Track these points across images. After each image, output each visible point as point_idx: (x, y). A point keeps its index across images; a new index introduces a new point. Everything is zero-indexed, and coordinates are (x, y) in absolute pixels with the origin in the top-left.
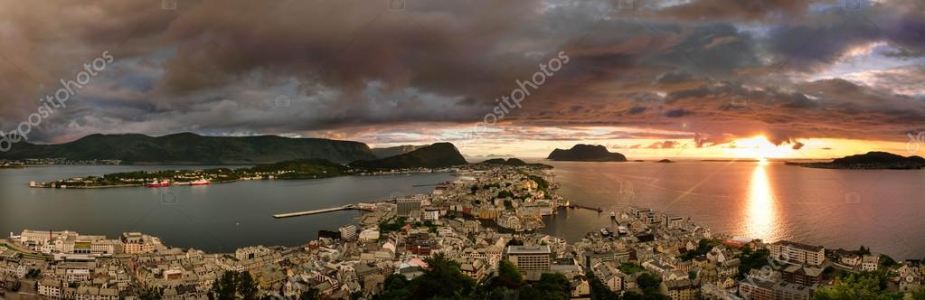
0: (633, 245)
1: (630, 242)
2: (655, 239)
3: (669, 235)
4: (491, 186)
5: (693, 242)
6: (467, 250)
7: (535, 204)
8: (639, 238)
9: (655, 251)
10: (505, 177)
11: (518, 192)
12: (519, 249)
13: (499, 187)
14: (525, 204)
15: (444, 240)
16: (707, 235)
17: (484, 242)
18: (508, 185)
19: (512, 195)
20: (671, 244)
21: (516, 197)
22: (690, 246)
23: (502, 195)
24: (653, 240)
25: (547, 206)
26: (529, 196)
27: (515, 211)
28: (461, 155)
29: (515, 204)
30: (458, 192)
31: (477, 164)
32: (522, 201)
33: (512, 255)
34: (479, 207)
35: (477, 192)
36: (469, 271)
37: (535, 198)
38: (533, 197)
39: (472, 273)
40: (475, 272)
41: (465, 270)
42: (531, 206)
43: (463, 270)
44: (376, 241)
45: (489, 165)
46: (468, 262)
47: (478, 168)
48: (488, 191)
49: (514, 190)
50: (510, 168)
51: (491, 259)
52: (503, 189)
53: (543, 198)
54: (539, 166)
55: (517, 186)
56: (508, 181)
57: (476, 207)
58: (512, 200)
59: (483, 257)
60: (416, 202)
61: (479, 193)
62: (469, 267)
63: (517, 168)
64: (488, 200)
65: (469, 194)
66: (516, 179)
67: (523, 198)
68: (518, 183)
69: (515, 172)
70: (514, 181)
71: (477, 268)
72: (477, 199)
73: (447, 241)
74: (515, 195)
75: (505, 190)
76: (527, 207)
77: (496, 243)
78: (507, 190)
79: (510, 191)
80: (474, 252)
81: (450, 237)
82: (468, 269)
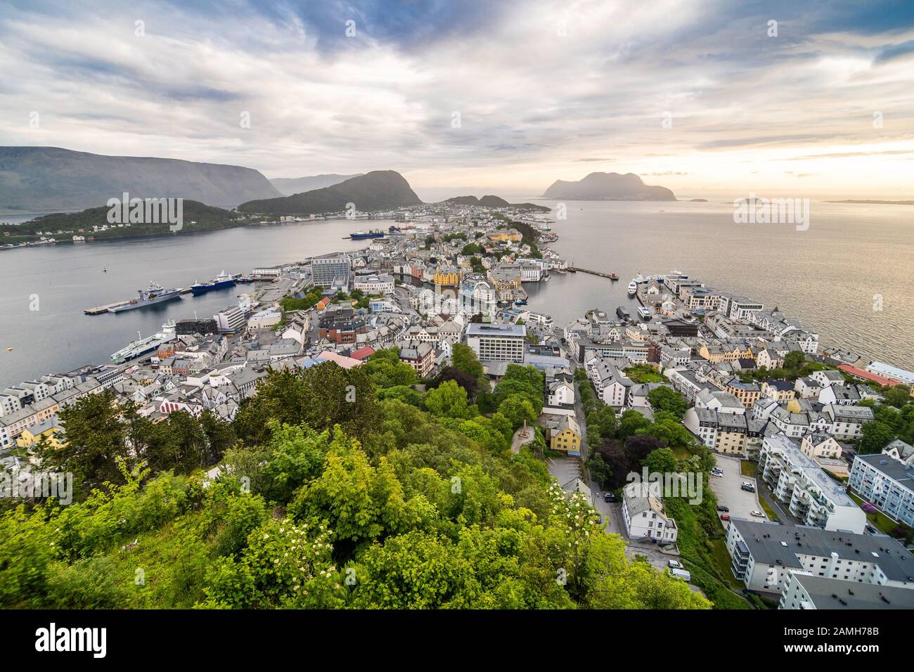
0: (656, 339)
1: (654, 332)
2: (699, 334)
3: (727, 330)
4: (453, 237)
5: (772, 353)
6: (413, 329)
7: (516, 263)
8: (670, 328)
9: (695, 354)
10: (476, 224)
11: (491, 246)
12: (482, 328)
13: (464, 239)
14: (501, 264)
15: (379, 318)
17: (439, 319)
18: (479, 236)
19: (482, 251)
20: (726, 347)
21: (489, 255)
22: (764, 360)
23: (467, 251)
24: (695, 335)
25: (532, 267)
26: (507, 252)
27: (485, 275)
28: (411, 190)
29: (486, 263)
30: (406, 246)
31: (435, 205)
32: (496, 260)
33: (472, 336)
34: (435, 268)
35: (433, 246)
36: (413, 359)
37: (517, 256)
38: (513, 254)
39: (416, 363)
40: (420, 362)
41: (406, 359)
42: (509, 268)
43: (403, 359)
44: (275, 328)
45: (453, 205)
46: (412, 347)
47: (437, 211)
48: (448, 244)
49: (487, 244)
50: (486, 210)
51: (444, 342)
52: (470, 242)
53: (528, 257)
54: (529, 208)
55: (492, 238)
56: (479, 231)
57: (430, 268)
58: (483, 259)
59: (433, 340)
60: (341, 262)
61: (435, 249)
62: (413, 354)
63: (494, 210)
64: (448, 259)
65: (421, 249)
66: (491, 227)
67: (498, 256)
68: (493, 234)
69: (492, 217)
70: (488, 230)
71: (422, 356)
72: (433, 256)
73: (382, 320)
74: (489, 250)
75: (473, 244)
76: (504, 268)
77: (454, 318)
78: (477, 244)
79: (480, 245)
80: (422, 332)
81: (388, 312)
82: (410, 357)
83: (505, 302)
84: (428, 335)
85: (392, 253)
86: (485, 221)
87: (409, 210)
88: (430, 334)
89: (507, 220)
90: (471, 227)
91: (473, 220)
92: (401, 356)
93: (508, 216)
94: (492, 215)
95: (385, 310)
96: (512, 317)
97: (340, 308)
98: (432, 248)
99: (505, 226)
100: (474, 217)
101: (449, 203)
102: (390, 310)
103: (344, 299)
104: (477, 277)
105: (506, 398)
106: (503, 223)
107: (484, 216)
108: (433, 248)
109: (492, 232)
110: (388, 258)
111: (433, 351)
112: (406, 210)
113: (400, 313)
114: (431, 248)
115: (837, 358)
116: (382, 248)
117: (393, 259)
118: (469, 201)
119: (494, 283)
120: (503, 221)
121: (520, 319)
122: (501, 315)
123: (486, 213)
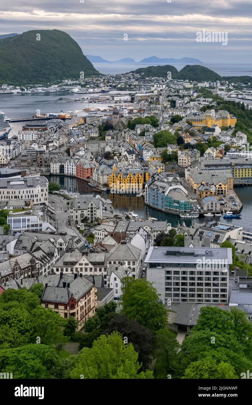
4: (139, 121)
6: (68, 258)
7: (226, 159)
10: (173, 104)
11: (192, 134)
12: (169, 254)
13: (155, 124)
14: (204, 160)
17: (110, 241)
18: (175, 120)
19: (180, 141)
21: (188, 146)
26: (214, 143)
27: (182, 175)
28: (85, 57)
29: (183, 157)
30: (70, 135)
31: (118, 78)
32: (198, 155)
33: (153, 266)
34: (110, 166)
35: (109, 135)
36: (62, 304)
37: (227, 149)
38: (222, 146)
39: (66, 308)
40: (73, 307)
41: (51, 303)
42: (217, 166)
43: (47, 303)
45: (143, 78)
46: (61, 285)
47: (119, 86)
48: (132, 132)
49: (187, 132)
50: (188, 85)
51: (113, 276)
52: (163, 129)
55: (194, 124)
56: (176, 113)
57: (103, 166)
58: (179, 152)
59: (98, 273)
61: (113, 138)
62: (62, 295)
63: (200, 85)
64: (130, 152)
65: (93, 139)
66: (193, 108)
67: (201, 148)
68: (197, 118)
69: (195, 95)
70: (188, 112)
71: (76, 297)
72: (108, 149)
73: (24, 244)
75: (166, 131)
76: (209, 166)
77: (131, 239)
78: (172, 131)
79: (176, 134)
80: (81, 261)
81: (34, 231)
82: (59, 300)
83: (209, 215)
84: (90, 266)
85: (50, 145)
86: (187, 99)
87: (80, 84)
88: (93, 264)
89: (216, 97)
90: (165, 108)
91: (170, 98)
92: (44, 299)
93: (219, 92)
94: (196, 91)
95: (30, 228)
96: (217, 237)
98: (108, 138)
99: (213, 106)
100: (171, 94)
101: (138, 76)
102: (39, 228)
104: (171, 179)
105: (195, 359)
106: (211, 103)
107: (186, 93)
108: (110, 138)
109: (195, 114)
110: (42, 152)
111: (94, 291)
112: (76, 84)
113: (52, 233)
114: (106, 137)
116: (35, 137)
117: (50, 153)
119: (195, 186)
120: (211, 100)
121: (228, 239)
122: (202, 233)
123: (188, 89)
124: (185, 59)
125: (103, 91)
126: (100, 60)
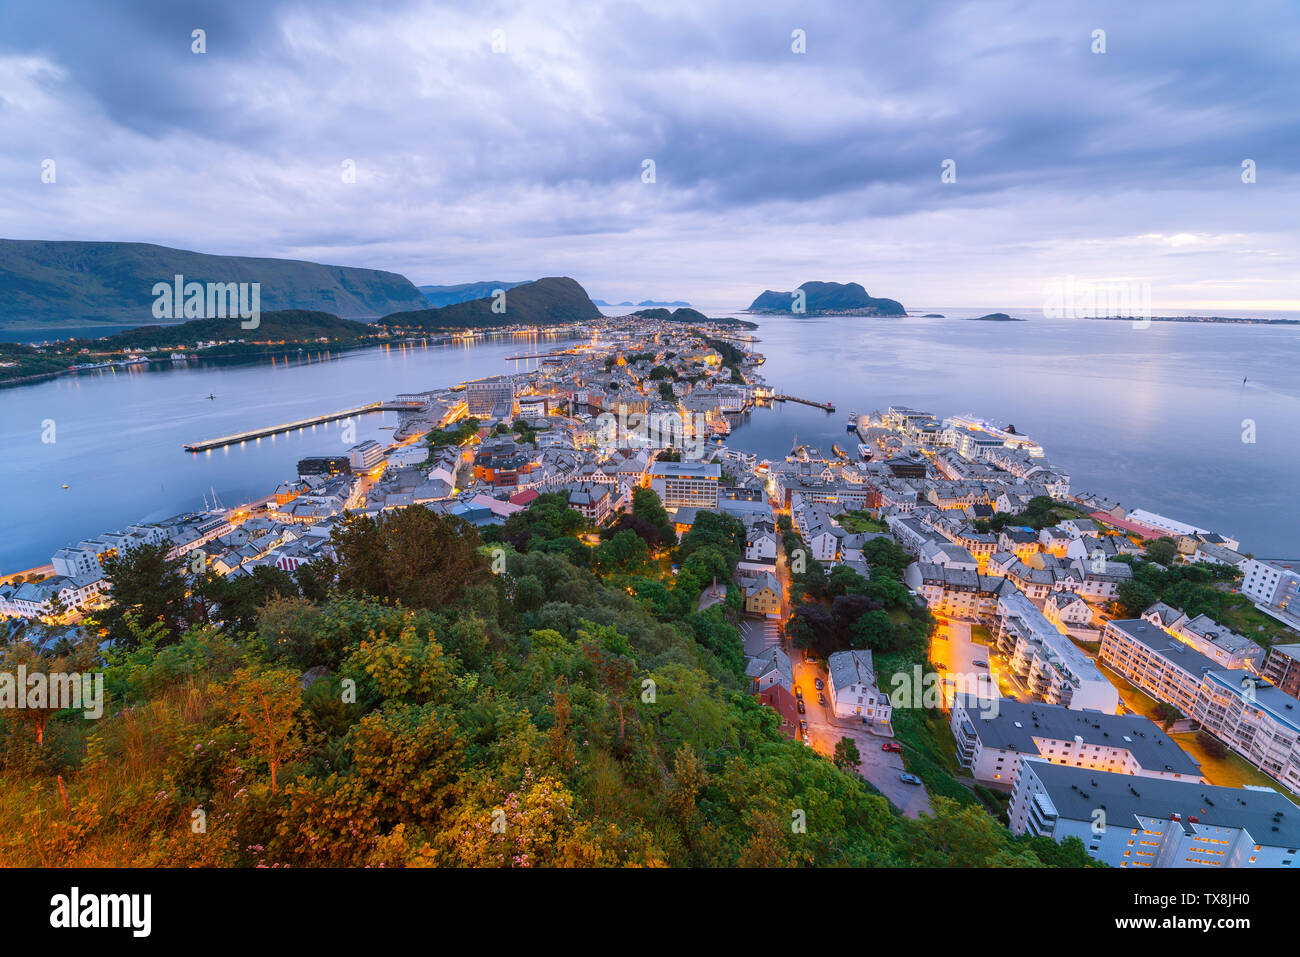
0: (876, 482)
1: (874, 473)
2: (928, 475)
3: (960, 471)
4: (640, 357)
5: (1013, 498)
7: (714, 390)
8: (893, 468)
9: (922, 498)
10: (667, 342)
11: (685, 369)
12: (669, 468)
13: (653, 360)
14: (695, 391)
15: (546, 455)
16: (1057, 491)
18: (670, 356)
19: (674, 374)
20: (958, 491)
21: (681, 379)
22: (1002, 505)
23: (657, 374)
24: (923, 476)
25: (734, 395)
26: (703, 376)
27: (676, 404)
28: (591, 301)
29: (677, 390)
31: (619, 320)
32: (690, 386)
33: (655, 477)
35: (614, 369)
37: (714, 381)
38: (710, 379)
39: (588, 509)
40: (593, 507)
41: (577, 504)
42: (705, 396)
43: (573, 504)
44: (419, 467)
45: (641, 320)
46: (583, 490)
47: (620, 327)
48: (633, 367)
49: (679, 366)
50: (678, 326)
51: (624, 484)
52: (659, 364)
53: (728, 382)
54: (731, 324)
55: (686, 360)
56: (670, 351)
58: (674, 384)
59: (611, 482)
60: (502, 387)
61: (617, 372)
62: (584, 498)
63: (690, 326)
64: (632, 384)
65: (601, 372)
66: (685, 346)
67: (693, 381)
68: (688, 355)
69: (686, 335)
70: (681, 350)
71: (596, 500)
72: (614, 380)
73: (550, 458)
74: (680, 374)
75: (663, 366)
76: (699, 396)
77: (636, 456)
78: (667, 366)
79: (671, 368)
80: (597, 472)
81: (557, 448)
82: (582, 502)
84: (604, 476)
86: (679, 339)
87: (587, 325)
89: (704, 337)
90: (661, 346)
91: (664, 338)
92: (571, 500)
93: (707, 333)
94: (686, 332)
95: (554, 445)
97: (498, 443)
98: (613, 372)
99: (702, 345)
100: (665, 334)
101: (637, 318)
103: (505, 433)
104: (667, 406)
105: (694, 551)
106: (699, 342)
107: (678, 333)
108: (615, 372)
109: (687, 352)
111: (609, 495)
112: (584, 325)
115: (1092, 504)
118: (660, 314)
120: (699, 339)
121: (716, 456)
123: (680, 330)
124: (676, 303)
125: (607, 332)
126: (603, 303)
